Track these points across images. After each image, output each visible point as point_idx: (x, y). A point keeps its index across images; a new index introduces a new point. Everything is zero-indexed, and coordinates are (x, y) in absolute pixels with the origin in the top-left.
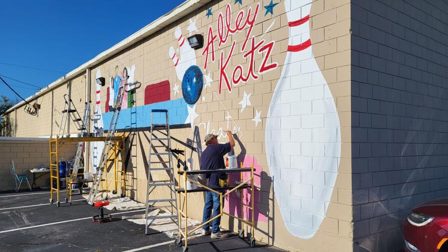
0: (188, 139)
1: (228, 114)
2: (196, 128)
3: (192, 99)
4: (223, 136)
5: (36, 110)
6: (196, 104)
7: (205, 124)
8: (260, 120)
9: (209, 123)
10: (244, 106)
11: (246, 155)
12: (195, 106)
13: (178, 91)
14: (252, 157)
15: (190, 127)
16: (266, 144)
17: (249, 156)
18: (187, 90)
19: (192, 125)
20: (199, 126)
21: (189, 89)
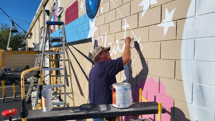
0: (90, 54)
1: (126, 23)
2: (96, 41)
3: (93, 13)
4: (120, 51)
5: (31, 36)
6: (95, 17)
7: (102, 37)
8: (173, 24)
9: (106, 36)
10: (146, 8)
11: (148, 77)
12: (95, 19)
13: (83, 8)
14: (157, 80)
15: (91, 41)
16: (183, 63)
17: (151, 79)
18: (89, 5)
19: (93, 39)
20: (97, 40)
21: (91, 3)
